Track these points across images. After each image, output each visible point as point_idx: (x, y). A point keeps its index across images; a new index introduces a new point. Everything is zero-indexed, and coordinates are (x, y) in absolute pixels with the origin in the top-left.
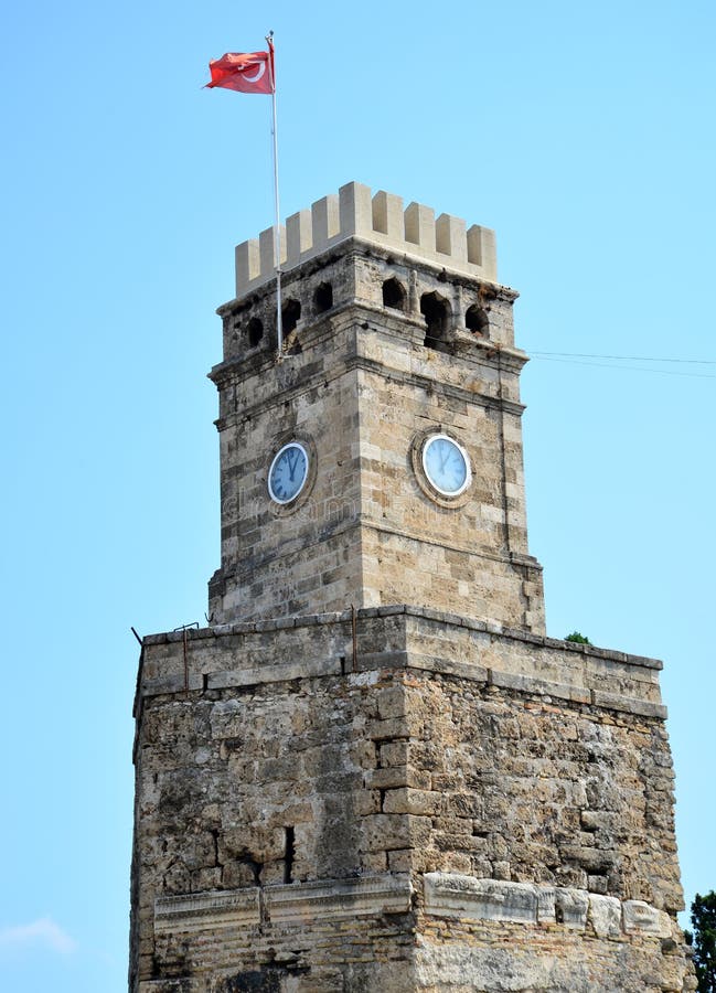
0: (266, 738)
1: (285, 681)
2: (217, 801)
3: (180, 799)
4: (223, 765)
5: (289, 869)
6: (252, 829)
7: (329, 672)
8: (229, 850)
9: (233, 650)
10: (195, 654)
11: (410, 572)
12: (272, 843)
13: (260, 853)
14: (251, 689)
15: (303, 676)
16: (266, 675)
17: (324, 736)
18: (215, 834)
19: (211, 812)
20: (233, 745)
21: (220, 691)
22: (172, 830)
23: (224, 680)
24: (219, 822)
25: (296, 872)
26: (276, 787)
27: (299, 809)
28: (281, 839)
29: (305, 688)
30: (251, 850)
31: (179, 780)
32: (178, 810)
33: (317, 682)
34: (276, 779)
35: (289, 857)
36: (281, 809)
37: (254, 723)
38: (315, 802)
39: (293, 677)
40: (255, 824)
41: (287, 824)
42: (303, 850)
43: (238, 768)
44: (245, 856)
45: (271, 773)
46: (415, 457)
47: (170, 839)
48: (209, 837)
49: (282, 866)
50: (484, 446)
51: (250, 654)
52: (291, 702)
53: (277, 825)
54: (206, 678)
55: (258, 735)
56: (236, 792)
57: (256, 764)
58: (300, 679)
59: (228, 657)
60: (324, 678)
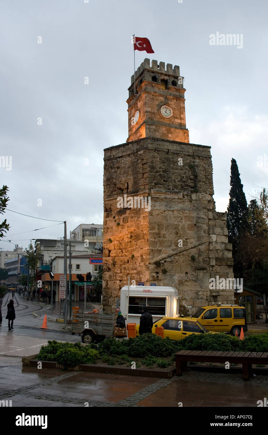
0: (124, 166)
1: (127, 155)
2: (115, 179)
3: (110, 179)
4: (116, 172)
5: (128, 190)
6: (121, 183)
7: (134, 152)
8: (117, 188)
9: (118, 150)
10: (112, 151)
12: (125, 186)
13: (122, 188)
14: (121, 157)
15: (130, 153)
16: (124, 154)
17: (134, 164)
18: (115, 185)
19: (114, 181)
20: (118, 168)
21: (116, 158)
22: (108, 185)
23: (117, 156)
24: (116, 183)
25: (129, 191)
26: (125, 175)
27: (129, 179)
28: (126, 185)
29: (131, 156)
30: (121, 187)
31: (109, 175)
32: (109, 181)
33: (133, 154)
34: (125, 174)
35: (128, 188)
36: (126, 179)
37: (122, 163)
38: (132, 177)
39: (128, 153)
40: (122, 182)
41: (127, 182)
42: (130, 187)
43: (119, 172)
44: (120, 189)
45: (124, 173)
46: (159, 110)
47: (108, 186)
48: (114, 185)
49: (126, 190)
50: (176, 108)
51: (121, 150)
52: (128, 158)
53: (125, 182)
54: (114, 156)
55: (122, 165)
56: (118, 177)
57: (122, 171)
58: (129, 154)
59: (117, 151)
60: (134, 153)
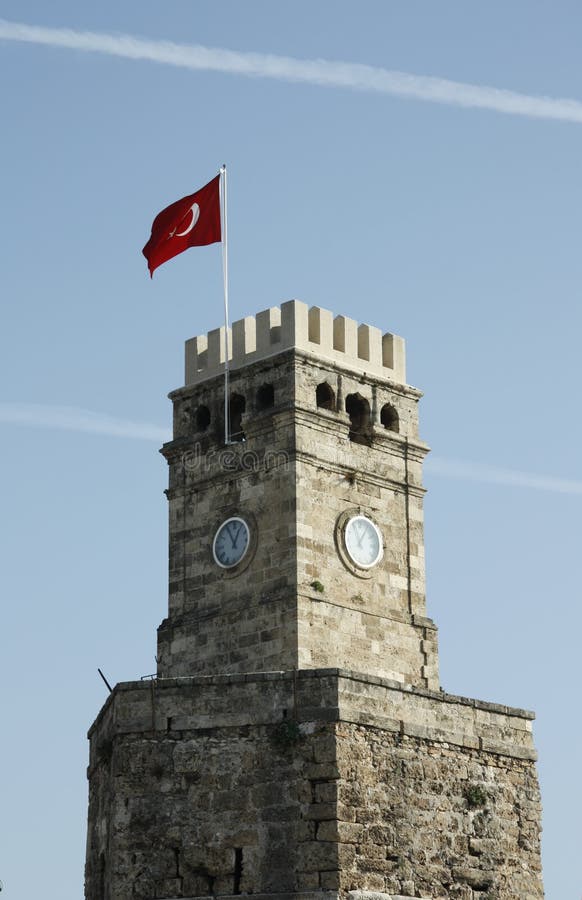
0: (220, 773)
1: (235, 727)
3: (148, 820)
4: (180, 793)
5: (237, 884)
6: (208, 849)
7: (274, 721)
8: (188, 865)
9: (193, 698)
10: (161, 700)
11: (335, 635)
12: (224, 861)
13: (214, 868)
14: (208, 732)
15: (251, 723)
16: (222, 721)
17: (269, 774)
18: (177, 851)
19: (174, 833)
20: (192, 778)
21: (182, 733)
22: (140, 846)
23: (186, 723)
24: (180, 842)
25: (244, 886)
26: (228, 814)
27: (247, 834)
28: (232, 858)
29: (254, 734)
30: (207, 866)
31: (146, 805)
32: (145, 830)
33: (263, 729)
34: (228, 808)
35: (238, 873)
36: (232, 833)
37: (210, 759)
38: (261, 829)
39: (243, 724)
40: (210, 845)
41: (237, 846)
42: (249, 868)
43: (197, 797)
44: (200, 871)
45: (223, 803)
46: (339, 535)
47: (139, 854)
48: (172, 854)
49: (232, 881)
51: (207, 702)
52: (242, 744)
53: (228, 846)
54: (170, 721)
55: (213, 771)
56: (194, 817)
57: (212, 794)
58: (248, 725)
59: (188, 704)
60: (269, 726)
